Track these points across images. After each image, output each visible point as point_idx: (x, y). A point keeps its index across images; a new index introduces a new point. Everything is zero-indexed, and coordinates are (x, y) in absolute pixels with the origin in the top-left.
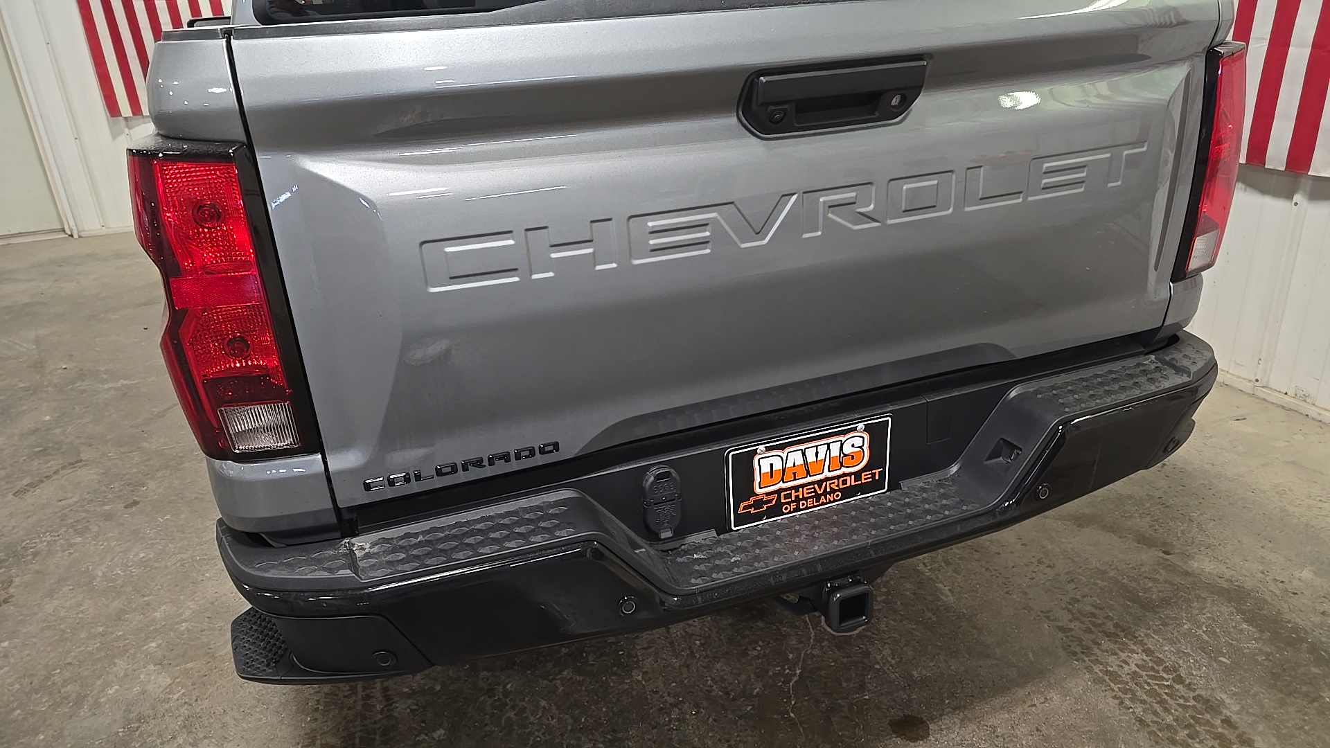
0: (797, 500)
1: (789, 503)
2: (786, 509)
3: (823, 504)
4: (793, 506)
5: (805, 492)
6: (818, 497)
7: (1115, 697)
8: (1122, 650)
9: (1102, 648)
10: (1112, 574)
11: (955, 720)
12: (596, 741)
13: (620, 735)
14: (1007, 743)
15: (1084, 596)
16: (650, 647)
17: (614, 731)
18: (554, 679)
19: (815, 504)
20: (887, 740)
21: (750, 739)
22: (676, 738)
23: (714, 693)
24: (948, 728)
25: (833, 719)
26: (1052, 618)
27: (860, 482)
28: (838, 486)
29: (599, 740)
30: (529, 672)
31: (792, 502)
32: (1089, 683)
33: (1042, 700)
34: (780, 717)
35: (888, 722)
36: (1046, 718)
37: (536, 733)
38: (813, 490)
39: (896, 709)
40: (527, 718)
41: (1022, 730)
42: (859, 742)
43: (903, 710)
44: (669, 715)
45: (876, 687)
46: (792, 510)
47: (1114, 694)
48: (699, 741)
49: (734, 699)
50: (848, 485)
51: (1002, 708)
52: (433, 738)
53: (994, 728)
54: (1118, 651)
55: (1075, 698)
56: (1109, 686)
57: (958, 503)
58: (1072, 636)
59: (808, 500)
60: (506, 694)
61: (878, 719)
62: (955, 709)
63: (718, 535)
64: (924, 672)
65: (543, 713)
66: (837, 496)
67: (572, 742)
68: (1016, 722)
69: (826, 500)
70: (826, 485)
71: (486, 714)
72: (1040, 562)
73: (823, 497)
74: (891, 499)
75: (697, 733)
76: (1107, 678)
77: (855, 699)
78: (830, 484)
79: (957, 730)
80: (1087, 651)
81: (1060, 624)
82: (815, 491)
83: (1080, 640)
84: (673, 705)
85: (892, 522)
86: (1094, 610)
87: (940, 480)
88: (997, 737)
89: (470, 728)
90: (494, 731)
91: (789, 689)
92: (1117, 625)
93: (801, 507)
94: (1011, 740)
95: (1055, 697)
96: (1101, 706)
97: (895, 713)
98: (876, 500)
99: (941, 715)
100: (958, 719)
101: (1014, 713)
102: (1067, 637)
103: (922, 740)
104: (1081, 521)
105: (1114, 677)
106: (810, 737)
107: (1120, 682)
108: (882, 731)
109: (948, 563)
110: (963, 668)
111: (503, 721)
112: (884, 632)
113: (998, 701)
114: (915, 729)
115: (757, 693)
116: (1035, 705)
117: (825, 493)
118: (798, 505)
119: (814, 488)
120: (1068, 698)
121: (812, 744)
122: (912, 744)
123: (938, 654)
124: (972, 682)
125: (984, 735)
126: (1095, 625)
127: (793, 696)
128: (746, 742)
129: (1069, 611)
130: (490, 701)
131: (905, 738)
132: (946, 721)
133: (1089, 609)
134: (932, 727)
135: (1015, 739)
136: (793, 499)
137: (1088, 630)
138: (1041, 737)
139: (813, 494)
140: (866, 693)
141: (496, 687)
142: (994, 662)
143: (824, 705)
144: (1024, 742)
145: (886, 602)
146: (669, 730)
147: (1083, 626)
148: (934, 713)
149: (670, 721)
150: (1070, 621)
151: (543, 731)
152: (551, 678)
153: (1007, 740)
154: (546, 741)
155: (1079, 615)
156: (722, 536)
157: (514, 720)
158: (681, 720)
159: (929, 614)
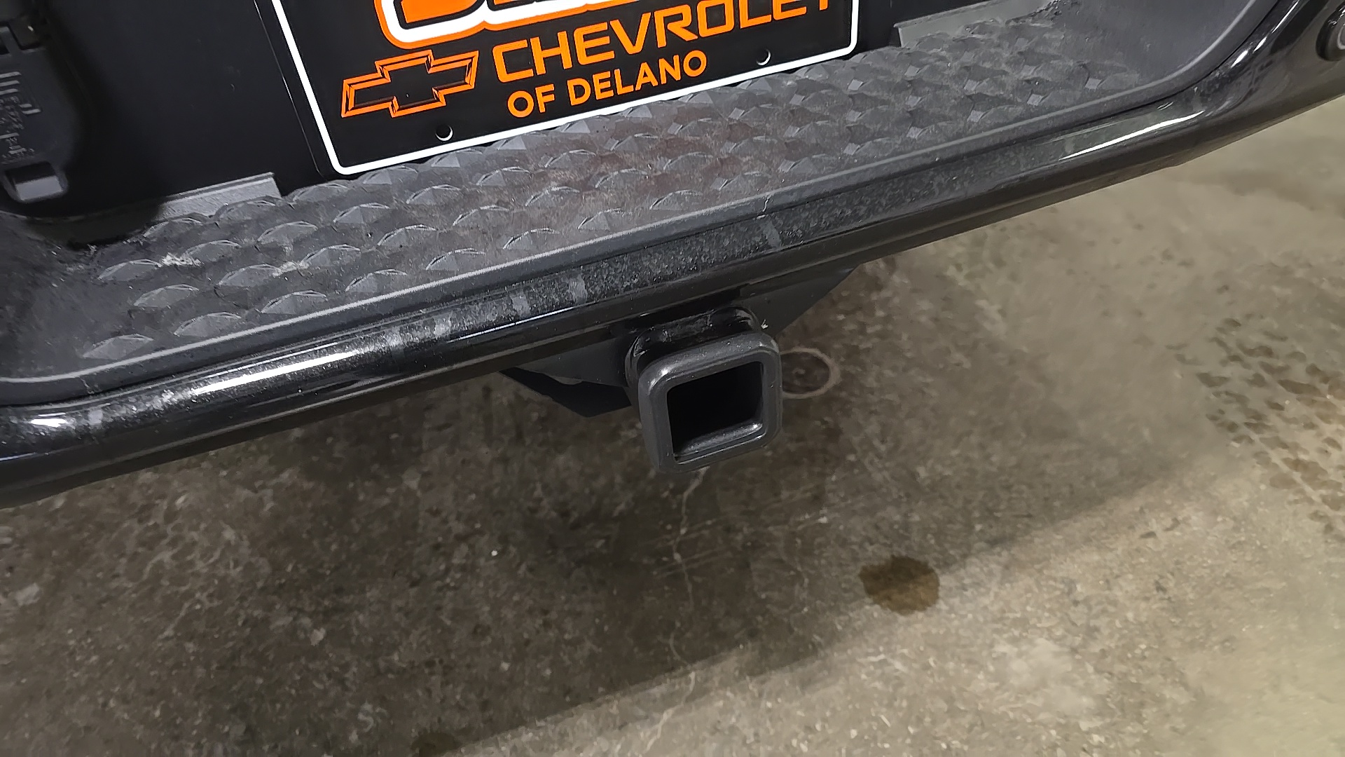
0: (555, 70)
1: (529, 85)
2: (521, 104)
3: (648, 91)
4: (545, 93)
5: (581, 46)
6: (629, 66)
7: (1316, 516)
8: (1325, 419)
9: (1286, 413)
10: (1300, 273)
11: (993, 566)
12: (301, 611)
13: (347, 600)
14: (1097, 617)
15: (1249, 316)
16: (447, 426)
17: (339, 591)
18: (263, 487)
19: (621, 90)
20: (853, 610)
21: (588, 607)
22: (450, 606)
23: (541, 515)
24: (978, 584)
25: (753, 566)
26: (1188, 357)
27: (767, 19)
28: (693, 28)
29: (307, 609)
30: (224, 473)
31: (537, 81)
32: (1263, 487)
33: (1168, 522)
34: (653, 561)
35: (859, 571)
36: (1177, 563)
37: (198, 595)
38: (605, 40)
39: (876, 545)
40: (191, 563)
41: (1127, 587)
42: (797, 615)
43: (891, 546)
44: (448, 556)
45: (844, 499)
46: (542, 109)
47: (1314, 508)
48: (490, 612)
49: (576, 526)
50: (729, 26)
51: (1087, 540)
52: (15, 603)
53: (1070, 584)
54: (1317, 420)
55: (1234, 519)
56: (1302, 492)
57: (1071, 75)
58: (1227, 393)
59: (596, 78)
60: (170, 516)
61: (840, 565)
62: (993, 543)
63: (284, 192)
64: (939, 468)
65: (223, 553)
66: (695, 63)
67: (256, 613)
68: (1116, 572)
69: (657, 76)
70: (652, 21)
71: (122, 555)
72: (1167, 256)
73: (645, 67)
74: (858, 72)
75: (491, 594)
76: (1297, 476)
77: (800, 523)
78: (668, 20)
79: (995, 589)
80: (1257, 421)
81: (1204, 370)
82: (616, 45)
83: (1241, 399)
84: (461, 539)
85: (855, 135)
86: (1267, 342)
87: (1017, 20)
88: (1076, 603)
89: (85, 583)
90: (126, 589)
91: (680, 504)
92: (1313, 370)
93: (574, 101)
94: (1104, 611)
95: (1195, 517)
96: (1288, 536)
97: (878, 554)
98: (817, 76)
99: (965, 556)
100: (999, 563)
101: (1111, 550)
102: (1217, 394)
103: (924, 609)
104: (1241, 183)
105: (1311, 472)
106: (704, 603)
107: (1324, 484)
108: (845, 590)
109: (999, 263)
110: (1013, 460)
111: (148, 569)
112: (872, 391)
113: (1080, 525)
114: (911, 586)
115: (621, 513)
116: (1151, 534)
117: (651, 54)
118: (561, 93)
119: (610, 32)
120: (1220, 519)
121: (706, 618)
122: (902, 619)
123: (969, 433)
124: (1030, 486)
125: (1050, 600)
126: (1269, 369)
127: (685, 518)
128: (579, 614)
129: (1221, 343)
130: (138, 529)
131: (889, 606)
132: (974, 568)
133: (1255, 339)
134: (945, 581)
135: (1111, 609)
136: (541, 70)
137: (1258, 381)
138: (1165, 604)
139: (610, 55)
140: (825, 511)
141: (157, 502)
142: (1074, 447)
143: (739, 537)
144: (1130, 615)
145: (882, 335)
146: (440, 589)
147: (1250, 373)
148: (952, 552)
149: (447, 571)
150: (1224, 363)
151: (211, 590)
152: (257, 484)
153: (1094, 611)
154: (210, 610)
155: (1240, 352)
156: (299, 196)
157: (168, 567)
158: (468, 569)
159: (958, 356)
